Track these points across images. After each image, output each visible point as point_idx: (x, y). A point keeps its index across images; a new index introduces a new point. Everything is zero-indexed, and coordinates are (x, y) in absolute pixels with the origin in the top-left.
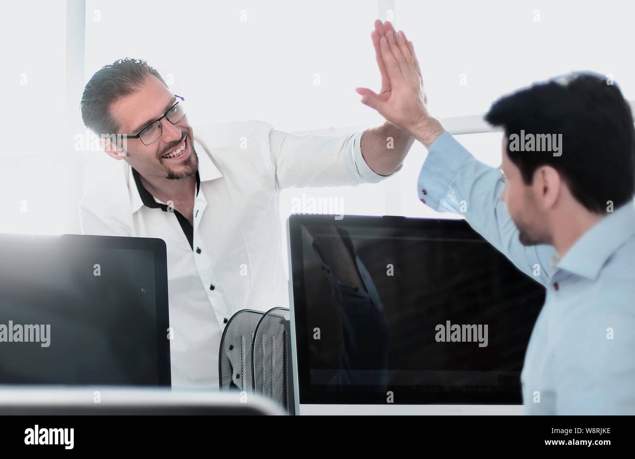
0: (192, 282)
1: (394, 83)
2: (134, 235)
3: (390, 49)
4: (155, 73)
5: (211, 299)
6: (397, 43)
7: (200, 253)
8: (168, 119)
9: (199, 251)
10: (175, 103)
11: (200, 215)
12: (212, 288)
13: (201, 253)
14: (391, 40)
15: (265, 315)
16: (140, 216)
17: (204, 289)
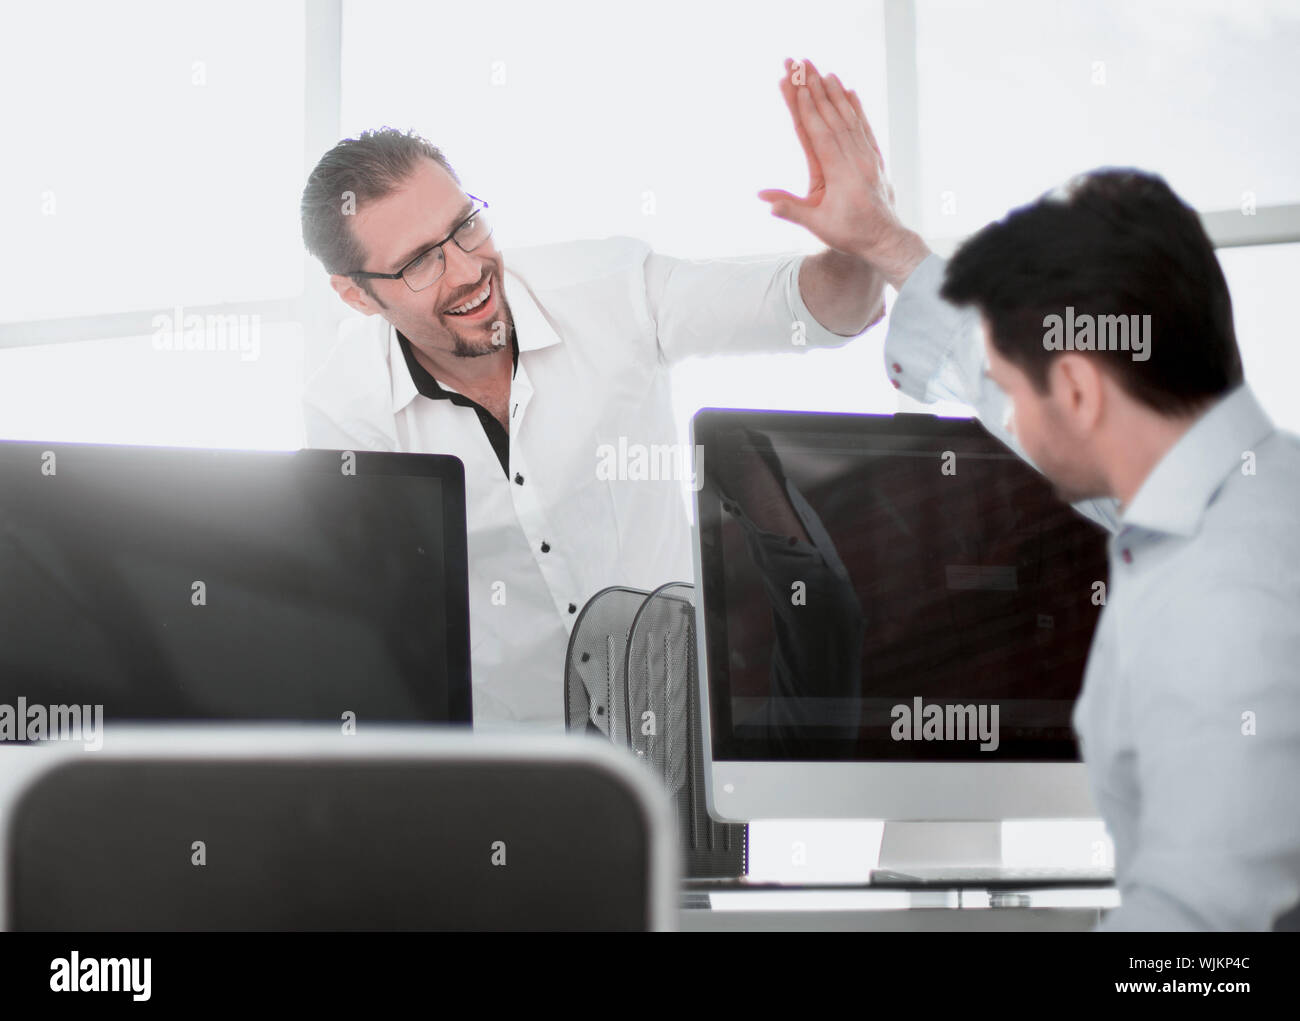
0: (508, 537)
1: (830, 171)
2: (398, 449)
3: (817, 108)
4: (436, 156)
5: (545, 569)
6: (828, 97)
7: (521, 484)
8: (457, 244)
9: (520, 480)
10: (472, 212)
11: (520, 413)
12: (546, 548)
13: (524, 483)
14: (818, 89)
15: (650, 596)
16: (410, 414)
17: (529, 550)
